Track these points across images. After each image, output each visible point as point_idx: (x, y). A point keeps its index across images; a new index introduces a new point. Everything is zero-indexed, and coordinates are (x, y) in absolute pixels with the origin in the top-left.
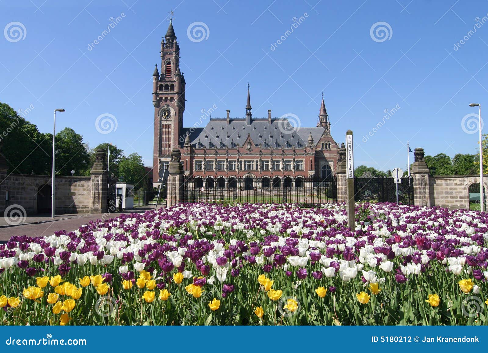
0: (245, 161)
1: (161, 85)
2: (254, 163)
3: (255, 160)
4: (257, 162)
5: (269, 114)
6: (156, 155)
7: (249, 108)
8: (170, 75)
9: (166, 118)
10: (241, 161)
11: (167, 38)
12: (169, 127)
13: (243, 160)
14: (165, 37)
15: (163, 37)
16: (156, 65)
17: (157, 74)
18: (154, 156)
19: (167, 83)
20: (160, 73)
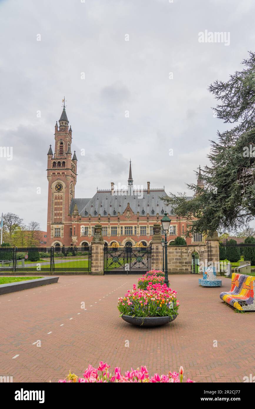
0: (125, 228)
1: (54, 163)
2: (134, 229)
3: (133, 226)
4: (135, 227)
5: (149, 186)
6: (49, 223)
7: (130, 181)
8: (62, 154)
9: (58, 191)
10: (122, 228)
11: (61, 122)
12: (61, 198)
13: (124, 226)
14: (59, 121)
15: (57, 122)
16: (51, 146)
17: (50, 153)
18: (48, 224)
19: (59, 160)
20: (54, 152)
